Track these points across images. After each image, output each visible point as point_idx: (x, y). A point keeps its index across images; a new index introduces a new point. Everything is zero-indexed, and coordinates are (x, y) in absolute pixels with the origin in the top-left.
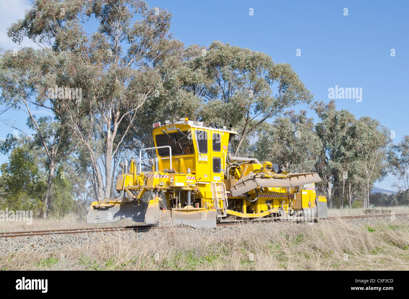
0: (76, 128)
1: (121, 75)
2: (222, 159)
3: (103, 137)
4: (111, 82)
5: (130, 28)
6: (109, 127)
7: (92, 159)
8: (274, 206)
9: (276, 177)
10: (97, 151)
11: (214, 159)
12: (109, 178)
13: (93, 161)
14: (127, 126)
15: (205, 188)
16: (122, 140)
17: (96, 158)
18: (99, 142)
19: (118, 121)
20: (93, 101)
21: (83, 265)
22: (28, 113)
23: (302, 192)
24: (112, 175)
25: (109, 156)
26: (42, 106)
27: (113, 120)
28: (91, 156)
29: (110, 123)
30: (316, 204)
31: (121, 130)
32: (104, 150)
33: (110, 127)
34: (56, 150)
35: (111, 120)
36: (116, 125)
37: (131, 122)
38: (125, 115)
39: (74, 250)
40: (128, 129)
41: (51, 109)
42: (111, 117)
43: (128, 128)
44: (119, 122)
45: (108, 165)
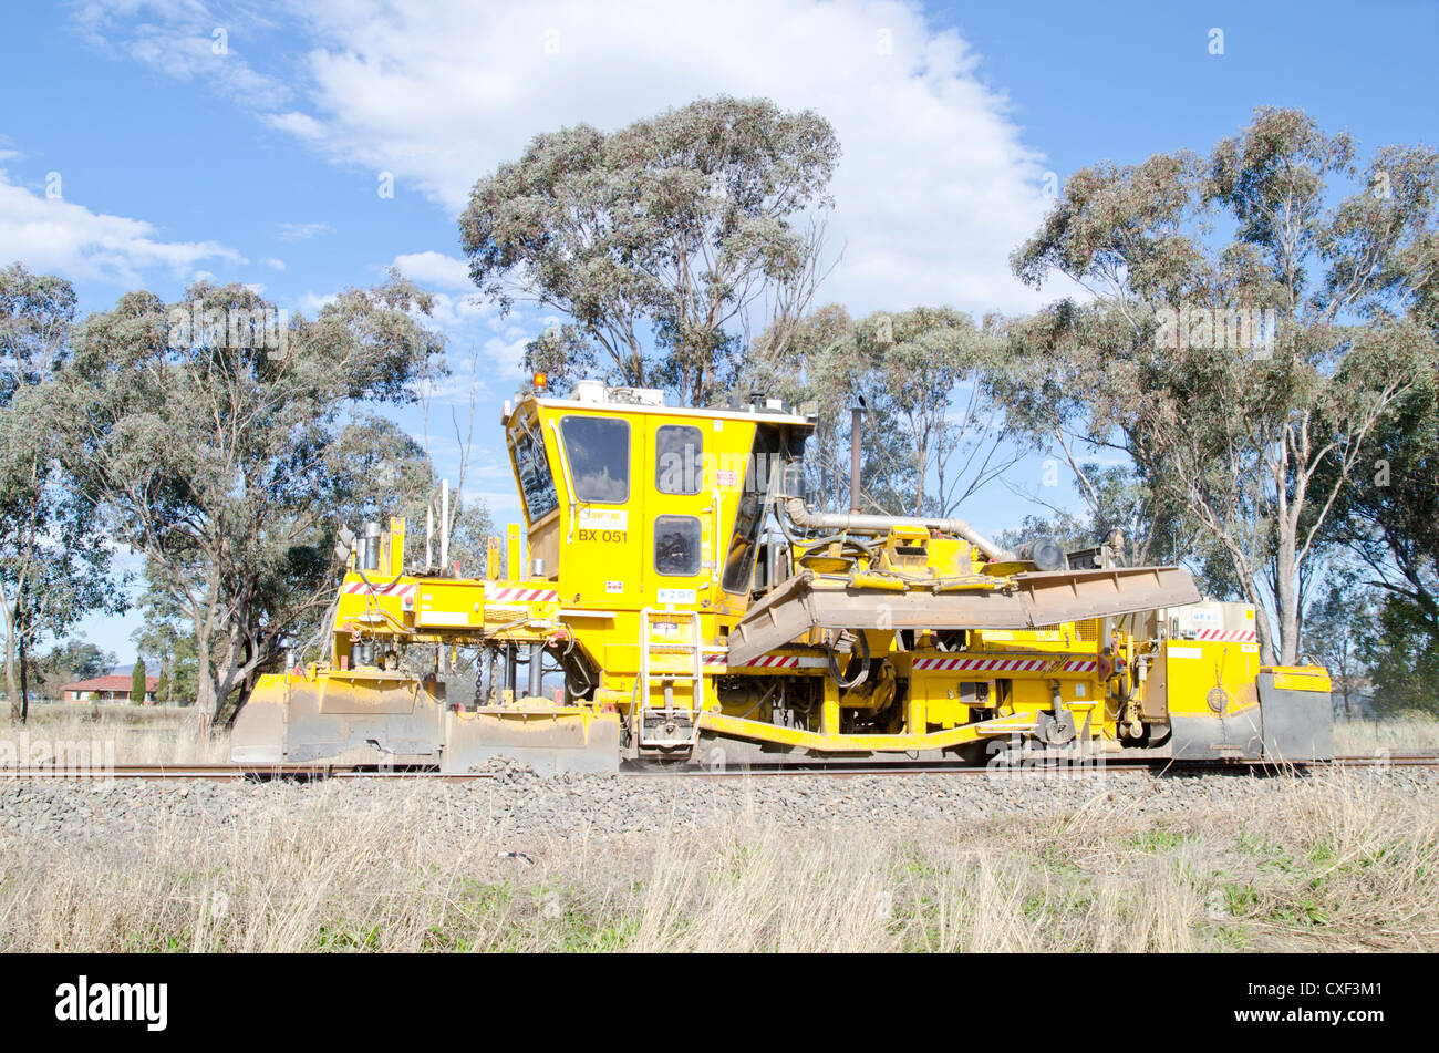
0: (1194, 495)
1: (1310, 346)
2: (705, 522)
3: (1265, 514)
4: (1282, 368)
5: (1324, 219)
6: (1281, 485)
7: (1241, 573)
8: (1014, 705)
9: (936, 588)
10: (1253, 552)
11: (663, 521)
12: (1291, 622)
13: (1243, 579)
14: (1335, 481)
15: (607, 632)
16: (1320, 521)
17: (1251, 570)
18: (1257, 527)
19: (1307, 468)
20: (1234, 424)
21: (1248, 854)
22: (1068, 462)
23: (1169, 648)
24: (1295, 615)
25: (1287, 564)
26: (1105, 443)
27: (1292, 467)
28: (1238, 565)
29: (1282, 475)
30: (1259, 701)
31: (1316, 493)
32: (1273, 547)
33: (1284, 486)
34: (1143, 553)
35: (1285, 467)
36: (1303, 480)
37: (1345, 469)
38: (1326, 454)
39: (1218, 813)
40: (1336, 490)
41: (1127, 449)
42: (1285, 460)
43: (1338, 486)
44: (1310, 472)
45: (1284, 589)
